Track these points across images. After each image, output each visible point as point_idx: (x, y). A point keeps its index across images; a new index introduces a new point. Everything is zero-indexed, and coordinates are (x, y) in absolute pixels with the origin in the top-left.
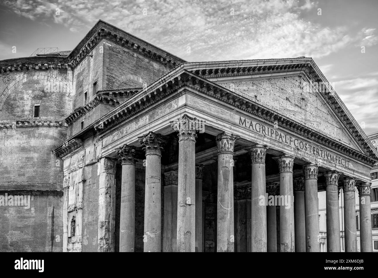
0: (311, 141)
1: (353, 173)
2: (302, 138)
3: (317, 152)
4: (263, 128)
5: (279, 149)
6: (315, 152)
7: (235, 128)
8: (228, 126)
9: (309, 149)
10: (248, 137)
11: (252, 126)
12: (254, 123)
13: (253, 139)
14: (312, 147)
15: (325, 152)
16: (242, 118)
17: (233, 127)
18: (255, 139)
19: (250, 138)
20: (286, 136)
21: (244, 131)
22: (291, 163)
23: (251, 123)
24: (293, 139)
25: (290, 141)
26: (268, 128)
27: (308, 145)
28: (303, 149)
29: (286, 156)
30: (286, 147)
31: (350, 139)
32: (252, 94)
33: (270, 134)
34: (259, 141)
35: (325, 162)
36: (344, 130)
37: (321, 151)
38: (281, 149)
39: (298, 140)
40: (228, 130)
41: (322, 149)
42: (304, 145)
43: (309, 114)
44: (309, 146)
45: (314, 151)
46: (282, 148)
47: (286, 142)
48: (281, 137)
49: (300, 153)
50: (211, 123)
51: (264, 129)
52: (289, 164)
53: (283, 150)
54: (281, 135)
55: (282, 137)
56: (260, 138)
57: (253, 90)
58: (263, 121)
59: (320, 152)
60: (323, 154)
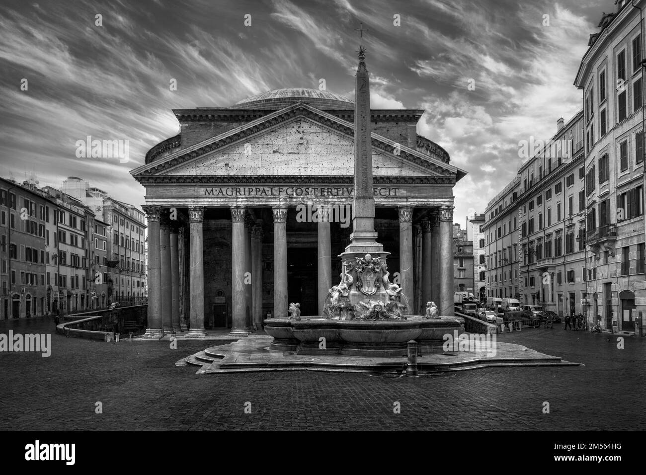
0: (313, 184)
1: (406, 200)
2: (297, 184)
3: (328, 192)
4: (236, 190)
5: (261, 203)
6: (326, 193)
7: (199, 200)
8: (190, 200)
9: (313, 192)
10: (216, 203)
11: (222, 192)
12: (224, 190)
13: (223, 203)
14: (319, 189)
15: (345, 189)
16: (208, 189)
17: (196, 200)
18: (226, 203)
19: (219, 203)
20: (272, 189)
21: (210, 200)
22: (279, 213)
23: (221, 189)
24: (285, 189)
25: (279, 191)
26: (245, 189)
27: (310, 189)
28: (300, 195)
29: (273, 208)
30: (270, 200)
31: (401, 161)
32: (222, 164)
33: (247, 193)
34: (231, 203)
35: (343, 200)
36: (385, 154)
37: (337, 189)
38: (264, 203)
39: (292, 188)
40: (190, 203)
41: (336, 188)
42: (304, 190)
43: (313, 155)
44: (313, 190)
45: (322, 192)
46: (266, 202)
47: (272, 194)
48: (264, 191)
49: (294, 200)
50: (172, 203)
51: (238, 190)
52: (277, 214)
53: (267, 203)
54: (264, 189)
55: (266, 192)
56: (231, 200)
57: (223, 161)
58: (234, 184)
59: (334, 191)
60: (340, 193)
